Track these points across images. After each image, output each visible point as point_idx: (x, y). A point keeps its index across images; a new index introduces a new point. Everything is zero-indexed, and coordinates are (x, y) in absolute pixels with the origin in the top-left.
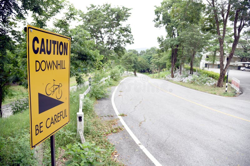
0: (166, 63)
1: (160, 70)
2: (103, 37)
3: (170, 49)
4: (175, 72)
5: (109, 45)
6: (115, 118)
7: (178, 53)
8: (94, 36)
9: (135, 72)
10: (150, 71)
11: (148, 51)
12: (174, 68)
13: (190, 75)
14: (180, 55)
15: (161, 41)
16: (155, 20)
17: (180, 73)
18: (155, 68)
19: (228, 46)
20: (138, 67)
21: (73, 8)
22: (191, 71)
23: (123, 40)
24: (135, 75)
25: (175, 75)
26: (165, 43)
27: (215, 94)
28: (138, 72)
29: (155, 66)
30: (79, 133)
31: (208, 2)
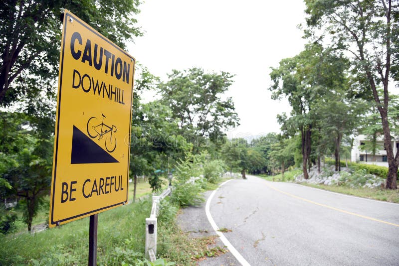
0: (294, 156)
1: (285, 169)
2: (192, 119)
3: (298, 134)
4: (309, 170)
5: (200, 129)
6: (212, 234)
7: (313, 138)
8: (179, 117)
9: (243, 173)
10: (267, 171)
11: (263, 140)
12: (307, 163)
13: (336, 172)
14: (316, 141)
15: (283, 120)
16: (272, 89)
17: (319, 170)
18: (276, 166)
19: (395, 124)
20: (249, 164)
21: (147, 73)
22: (337, 166)
23: (223, 122)
24: (244, 177)
25: (310, 174)
26: (290, 123)
27: (385, 200)
28: (249, 173)
29: (275, 163)
30: (148, 253)
31: (354, 53)
